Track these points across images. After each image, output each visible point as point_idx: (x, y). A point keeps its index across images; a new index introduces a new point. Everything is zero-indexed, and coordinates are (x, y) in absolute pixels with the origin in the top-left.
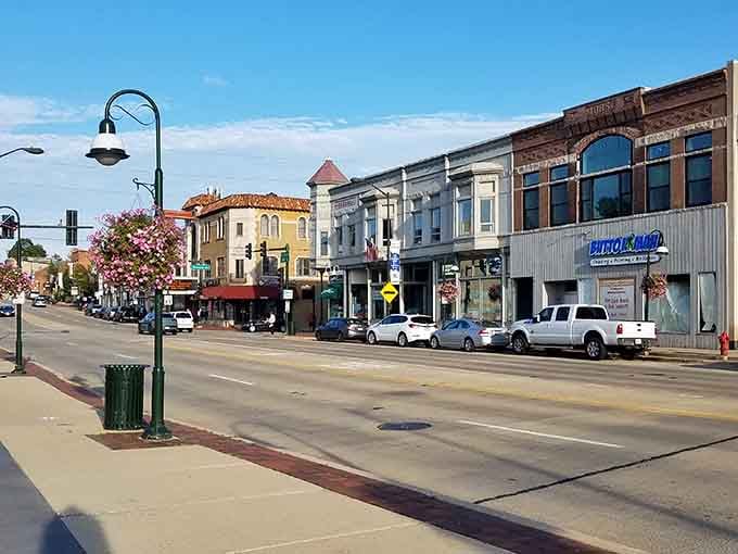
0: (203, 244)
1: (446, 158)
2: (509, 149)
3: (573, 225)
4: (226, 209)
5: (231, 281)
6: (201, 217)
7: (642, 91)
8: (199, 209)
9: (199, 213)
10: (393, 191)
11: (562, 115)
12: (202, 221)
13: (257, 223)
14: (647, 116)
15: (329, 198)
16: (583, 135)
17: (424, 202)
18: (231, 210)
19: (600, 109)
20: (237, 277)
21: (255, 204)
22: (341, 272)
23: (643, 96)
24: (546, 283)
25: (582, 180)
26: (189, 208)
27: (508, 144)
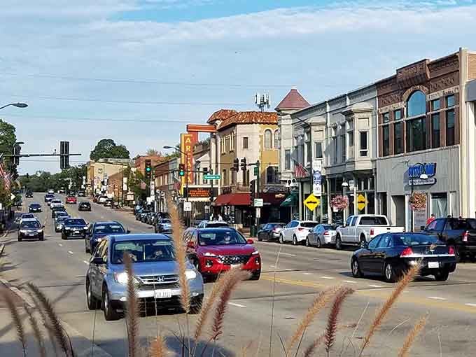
0: (222, 155)
1: (347, 97)
2: (375, 94)
3: (402, 154)
4: (234, 125)
5: (238, 189)
6: (220, 130)
7: (427, 62)
8: (219, 123)
9: (218, 127)
10: (322, 120)
11: (395, 73)
12: (221, 134)
13: (260, 136)
14: (431, 79)
15: (291, 122)
16: (406, 89)
17: (338, 129)
18: (238, 126)
19: (411, 71)
20: (244, 185)
21: (259, 121)
22: (297, 184)
23: (428, 65)
24: (392, 196)
25: (407, 121)
26: (212, 122)
27: (374, 90)
